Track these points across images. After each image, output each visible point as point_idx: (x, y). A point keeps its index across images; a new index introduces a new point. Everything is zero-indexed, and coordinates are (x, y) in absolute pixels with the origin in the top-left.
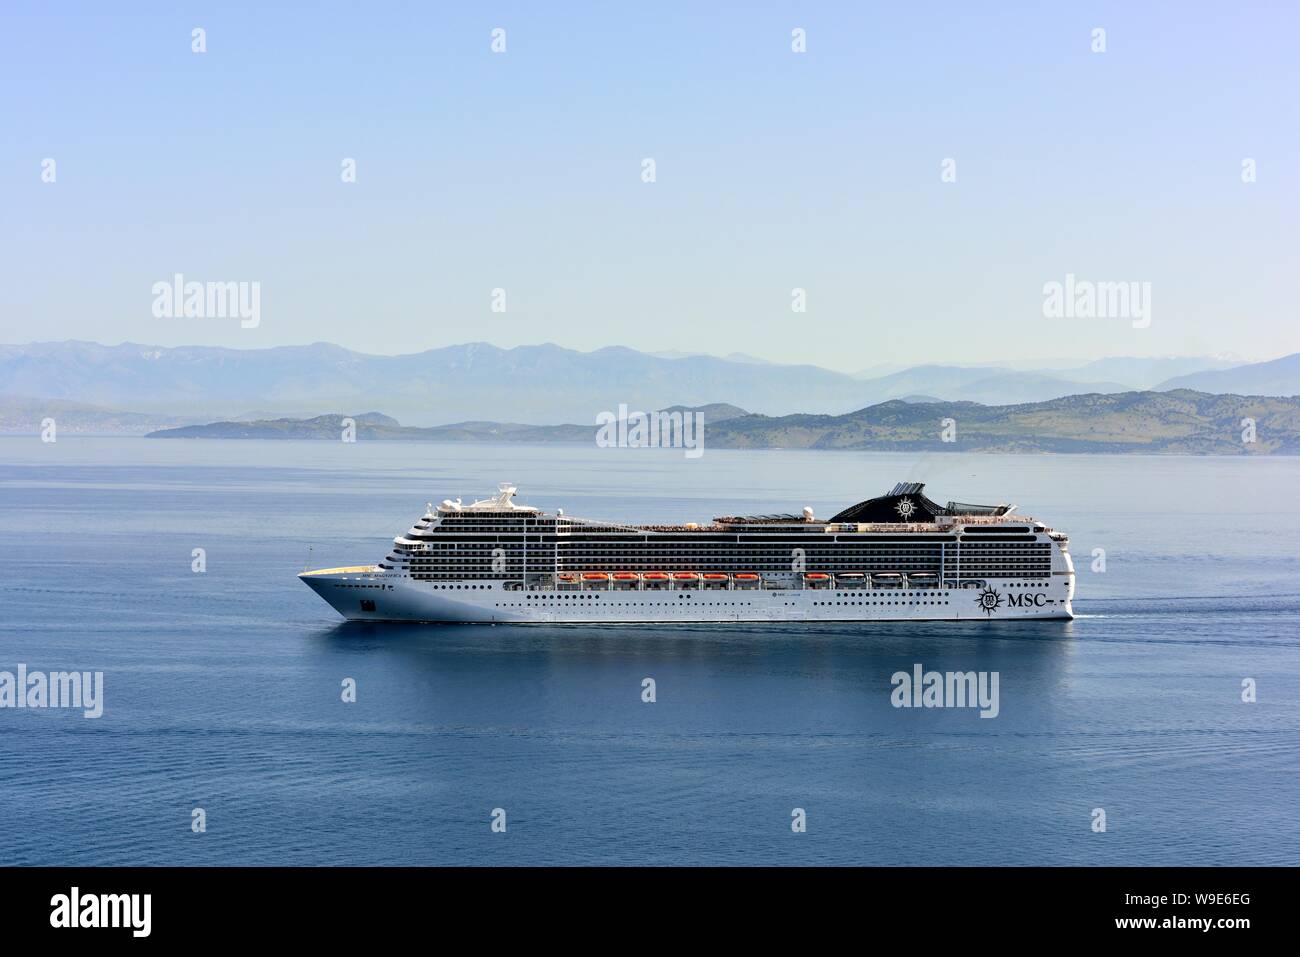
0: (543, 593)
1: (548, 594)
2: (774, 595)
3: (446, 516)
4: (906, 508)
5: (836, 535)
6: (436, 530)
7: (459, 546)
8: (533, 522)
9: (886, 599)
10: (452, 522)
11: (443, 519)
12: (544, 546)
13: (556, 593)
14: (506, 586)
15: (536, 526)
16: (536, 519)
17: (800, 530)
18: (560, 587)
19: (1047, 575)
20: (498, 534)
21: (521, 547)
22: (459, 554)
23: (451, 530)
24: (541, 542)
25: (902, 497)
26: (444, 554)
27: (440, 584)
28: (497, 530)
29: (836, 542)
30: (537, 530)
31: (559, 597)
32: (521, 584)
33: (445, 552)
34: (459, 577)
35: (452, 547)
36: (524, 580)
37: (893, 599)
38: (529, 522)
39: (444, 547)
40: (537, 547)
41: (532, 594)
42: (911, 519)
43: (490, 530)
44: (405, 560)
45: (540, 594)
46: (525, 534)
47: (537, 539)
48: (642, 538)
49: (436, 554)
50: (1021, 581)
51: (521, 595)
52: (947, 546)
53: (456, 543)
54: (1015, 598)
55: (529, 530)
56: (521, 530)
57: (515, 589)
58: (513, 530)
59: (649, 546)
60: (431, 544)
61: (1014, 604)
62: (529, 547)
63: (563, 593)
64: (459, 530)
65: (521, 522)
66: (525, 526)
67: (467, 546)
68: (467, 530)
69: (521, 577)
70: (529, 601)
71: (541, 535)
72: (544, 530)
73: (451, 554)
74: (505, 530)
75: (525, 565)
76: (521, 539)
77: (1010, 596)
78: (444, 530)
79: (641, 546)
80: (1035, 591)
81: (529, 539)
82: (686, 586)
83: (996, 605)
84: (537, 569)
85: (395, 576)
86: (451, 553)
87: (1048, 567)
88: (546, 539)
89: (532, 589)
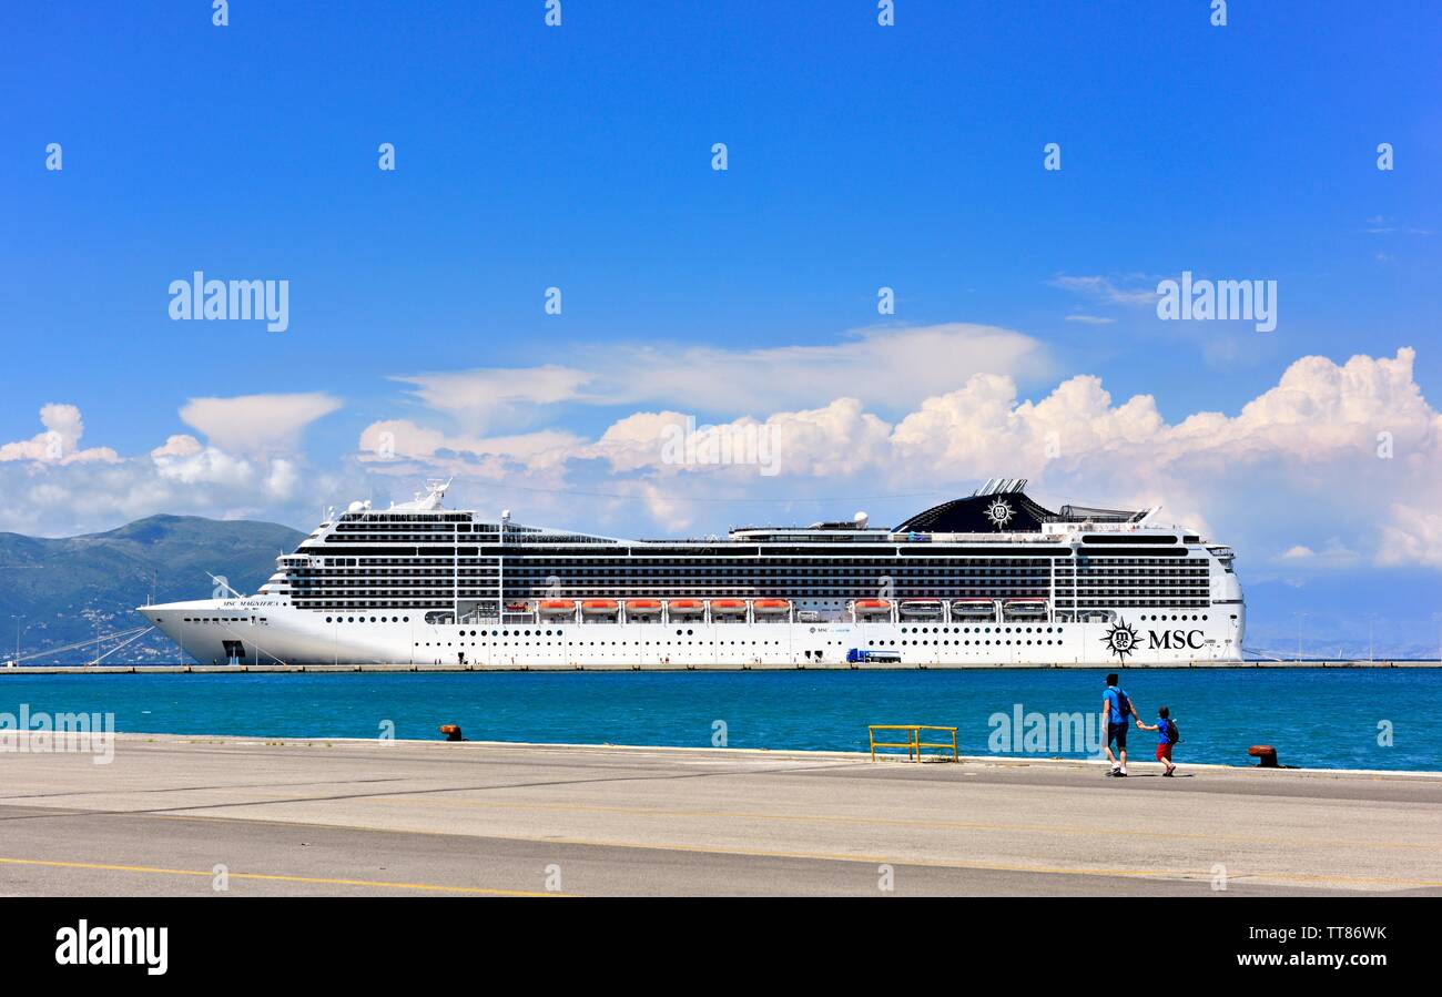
0: (485, 628)
1: (489, 629)
2: (812, 630)
3: (343, 519)
4: (1000, 512)
5: (899, 546)
6: (330, 539)
7: (362, 562)
8: (467, 528)
9: (972, 637)
10: (352, 528)
11: (339, 523)
12: (484, 562)
13: (500, 628)
14: (429, 618)
15: (472, 532)
16: (472, 524)
17: (849, 539)
18: (506, 619)
19: (1205, 604)
20: (418, 545)
21: (450, 562)
22: (362, 573)
23: (351, 539)
24: (479, 556)
25: (994, 497)
26: (340, 573)
27: (334, 614)
28: (417, 539)
29: (898, 556)
30: (473, 539)
31: (506, 633)
32: (451, 615)
33: (342, 571)
34: (362, 605)
35: (352, 562)
36: (455, 610)
37: (982, 637)
38: (461, 528)
39: (340, 562)
40: (473, 562)
41: (468, 628)
42: (1008, 527)
43: (406, 539)
44: (284, 582)
45: (479, 629)
46: (456, 545)
47: (474, 551)
48: (623, 551)
49: (329, 573)
50: (1168, 612)
51: (448, 631)
52: (1058, 562)
53: (357, 558)
54: (1160, 636)
55: (462, 539)
56: (450, 539)
57: (442, 621)
58: (439, 539)
59: (634, 562)
60: (322, 558)
61: (1159, 645)
62: (461, 562)
63: (511, 628)
64: (362, 539)
65: (450, 528)
66: (456, 533)
67: (373, 562)
68: (373, 539)
69: (450, 604)
70: (462, 639)
71: (479, 545)
72: (484, 539)
73: (351, 573)
74: (428, 539)
75: (456, 589)
76: (450, 551)
77: (1152, 633)
78: (340, 539)
79: (622, 562)
80: (1188, 626)
81: (462, 551)
82: (687, 618)
83: (1131, 647)
84: (473, 594)
85: (270, 603)
86: (350, 571)
87: (1205, 594)
88: (485, 551)
89: (466, 621)
